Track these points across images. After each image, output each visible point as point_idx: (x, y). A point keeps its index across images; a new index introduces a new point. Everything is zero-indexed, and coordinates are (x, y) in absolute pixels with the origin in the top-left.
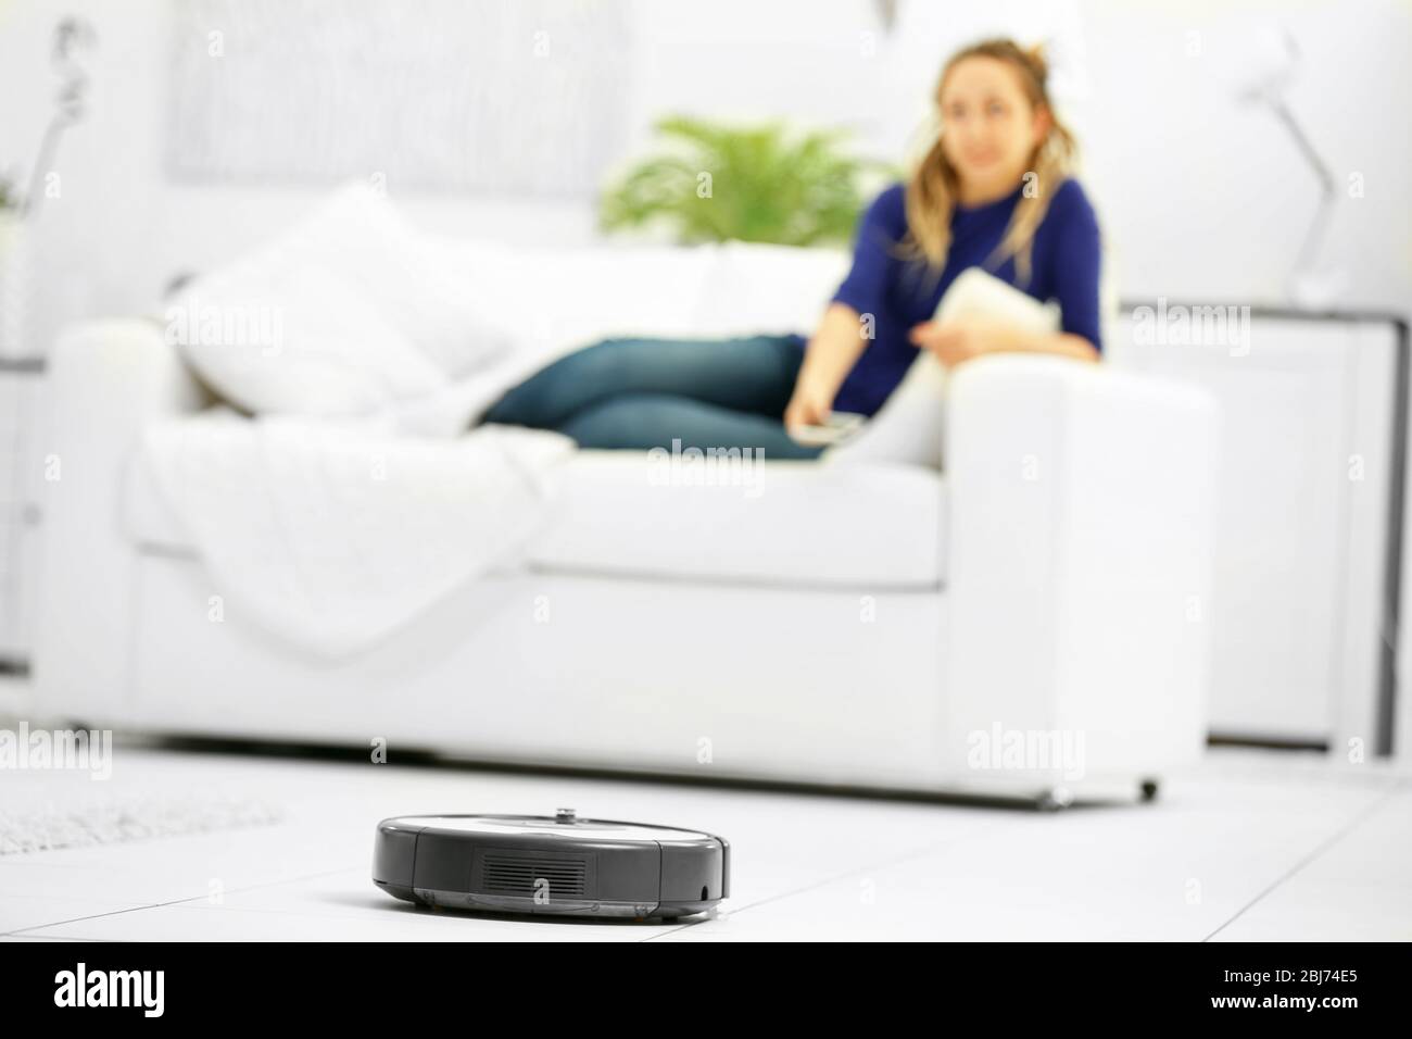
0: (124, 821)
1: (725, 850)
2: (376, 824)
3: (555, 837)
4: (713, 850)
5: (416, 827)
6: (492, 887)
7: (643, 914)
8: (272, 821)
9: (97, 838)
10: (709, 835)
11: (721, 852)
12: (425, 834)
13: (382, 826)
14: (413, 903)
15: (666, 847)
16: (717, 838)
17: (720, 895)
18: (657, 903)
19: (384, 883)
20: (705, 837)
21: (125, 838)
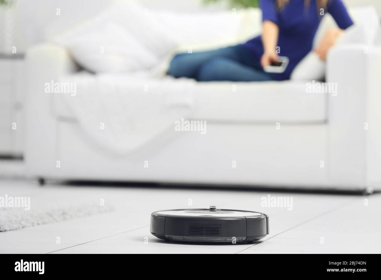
0: (64, 214)
1: (267, 218)
2: (151, 214)
3: (211, 217)
4: (263, 219)
5: (165, 215)
6: (191, 234)
7: (241, 241)
9: (56, 220)
10: (261, 214)
11: (266, 219)
12: (168, 217)
13: (153, 215)
14: (164, 240)
15: (248, 219)
16: (264, 215)
17: (266, 234)
18: (246, 237)
19: (155, 234)
20: (260, 214)
21: (65, 219)
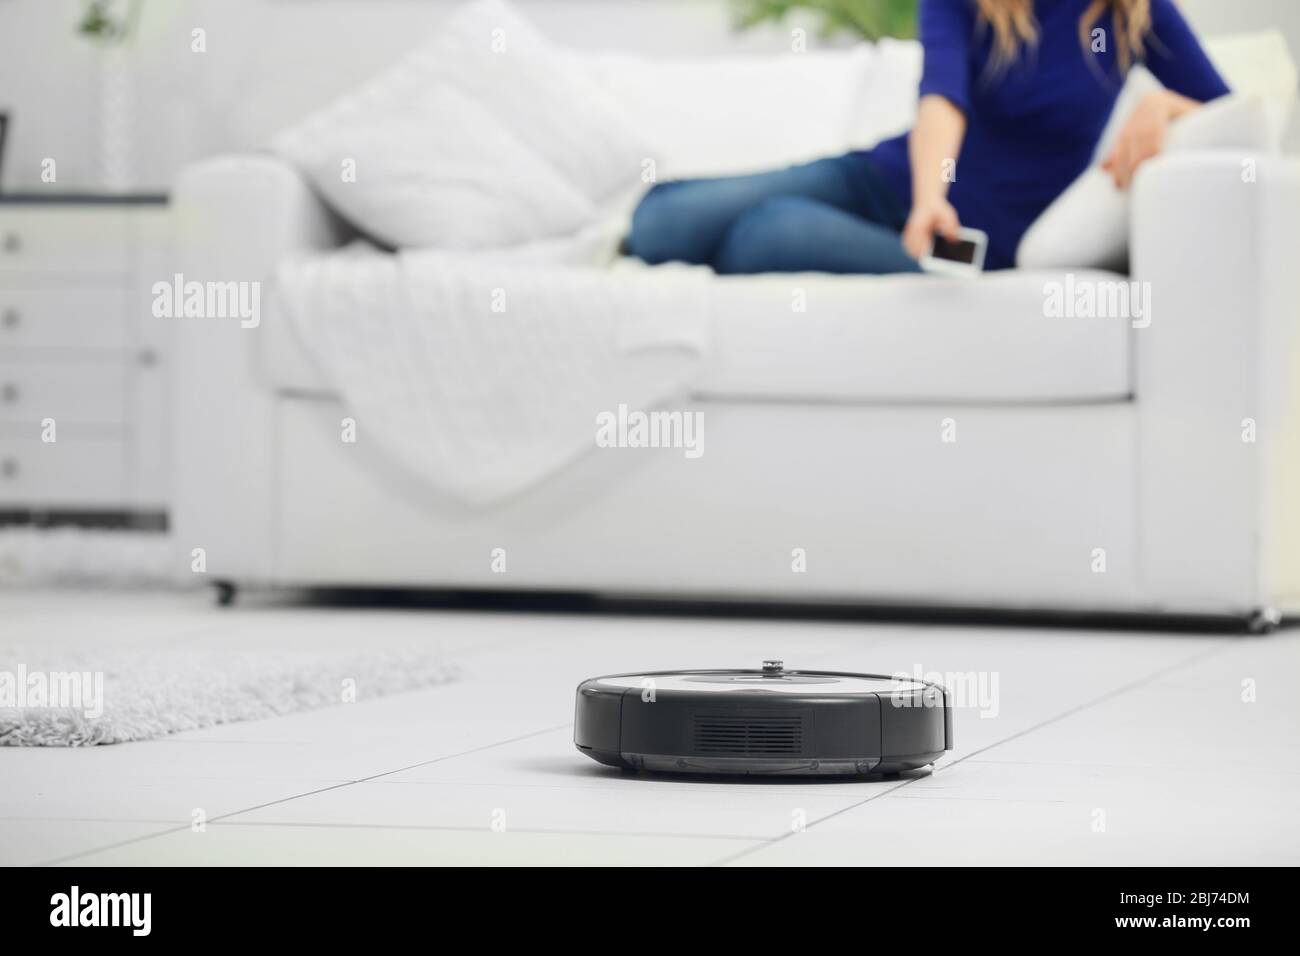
0: (299, 689)
1: (945, 699)
2: (576, 687)
3: (768, 694)
5: (620, 689)
6: (704, 748)
7: (865, 771)
8: (449, 680)
9: (272, 708)
12: (628, 695)
13: (582, 688)
14: (618, 768)
15: (885, 698)
16: (937, 687)
17: (944, 747)
18: (879, 759)
19: (590, 748)
20: (923, 686)
21: (301, 707)
